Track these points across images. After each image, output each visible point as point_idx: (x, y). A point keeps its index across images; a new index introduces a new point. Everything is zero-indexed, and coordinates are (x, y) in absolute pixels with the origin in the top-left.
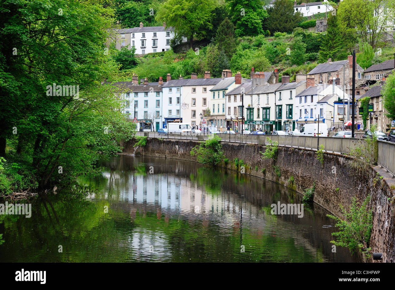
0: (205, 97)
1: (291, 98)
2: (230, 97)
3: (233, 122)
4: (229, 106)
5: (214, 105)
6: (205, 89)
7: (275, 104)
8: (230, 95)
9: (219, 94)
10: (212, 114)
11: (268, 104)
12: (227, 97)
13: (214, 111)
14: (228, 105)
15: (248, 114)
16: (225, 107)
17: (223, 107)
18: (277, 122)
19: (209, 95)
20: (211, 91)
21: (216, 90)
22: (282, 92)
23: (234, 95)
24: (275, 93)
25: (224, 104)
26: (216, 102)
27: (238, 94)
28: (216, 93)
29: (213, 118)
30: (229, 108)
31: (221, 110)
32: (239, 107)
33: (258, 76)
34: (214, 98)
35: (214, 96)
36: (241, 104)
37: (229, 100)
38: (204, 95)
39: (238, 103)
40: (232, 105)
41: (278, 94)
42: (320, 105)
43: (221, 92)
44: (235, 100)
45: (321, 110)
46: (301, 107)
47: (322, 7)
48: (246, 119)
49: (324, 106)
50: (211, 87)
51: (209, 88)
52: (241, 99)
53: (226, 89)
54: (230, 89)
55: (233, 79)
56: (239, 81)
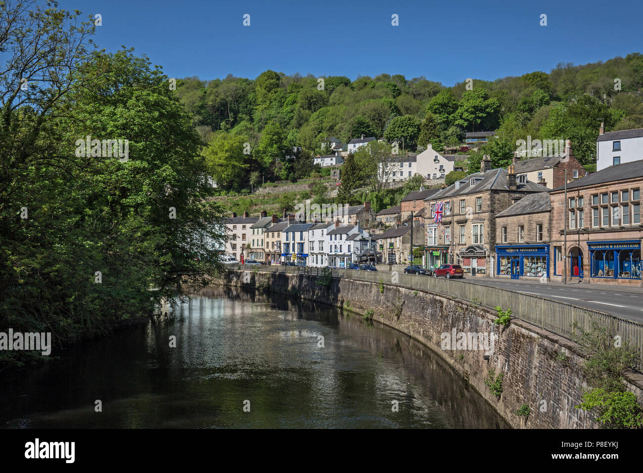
0: (244, 233)
1: (323, 236)
2: (269, 233)
3: (271, 254)
5: (254, 240)
6: (244, 227)
7: (309, 240)
9: (258, 231)
10: (251, 247)
11: (302, 240)
12: (266, 234)
13: (253, 245)
14: (267, 240)
15: (285, 248)
16: (264, 242)
17: (262, 242)
19: (248, 231)
20: (251, 228)
21: (256, 228)
22: (314, 230)
23: (272, 232)
24: (308, 231)
25: (262, 240)
26: (256, 237)
27: (276, 231)
28: (256, 230)
29: (253, 250)
30: (268, 243)
31: (260, 243)
32: (276, 242)
33: (293, 217)
34: (254, 234)
35: (254, 232)
36: (278, 239)
37: (268, 236)
38: (244, 232)
39: (276, 239)
40: (270, 240)
41: (311, 231)
42: (348, 243)
43: (260, 230)
44: (273, 236)
45: (349, 246)
46: (331, 243)
47: (334, 159)
48: (282, 253)
49: (352, 243)
50: (250, 225)
51: (249, 226)
52: (278, 235)
53: (265, 227)
54: (268, 227)
55: (270, 219)
56: (275, 220)
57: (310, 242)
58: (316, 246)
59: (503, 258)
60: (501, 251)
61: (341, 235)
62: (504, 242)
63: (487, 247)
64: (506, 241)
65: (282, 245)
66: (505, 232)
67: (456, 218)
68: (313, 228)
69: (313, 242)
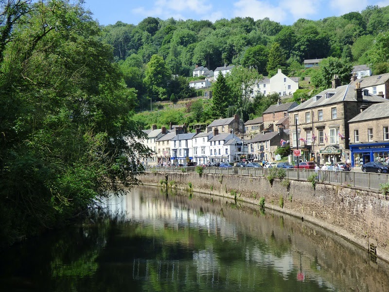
1: (204, 142)
2: (160, 142)
3: (162, 158)
4: (159, 148)
7: (192, 146)
11: (187, 146)
15: (173, 153)
18: (194, 158)
22: (197, 138)
24: (192, 139)
32: (166, 148)
33: (179, 129)
36: (168, 146)
39: (166, 146)
40: (161, 147)
41: (194, 139)
42: (226, 147)
44: (163, 144)
45: (226, 149)
46: (212, 148)
47: (204, 83)
48: (172, 157)
49: (229, 147)
52: (168, 143)
53: (157, 137)
54: (159, 137)
55: (161, 130)
56: (165, 132)
58: (199, 150)
59: (356, 154)
60: (354, 148)
61: (219, 141)
62: (356, 142)
63: (342, 146)
64: (358, 140)
65: (171, 151)
66: (357, 134)
67: (316, 125)
68: (195, 137)
69: (197, 148)
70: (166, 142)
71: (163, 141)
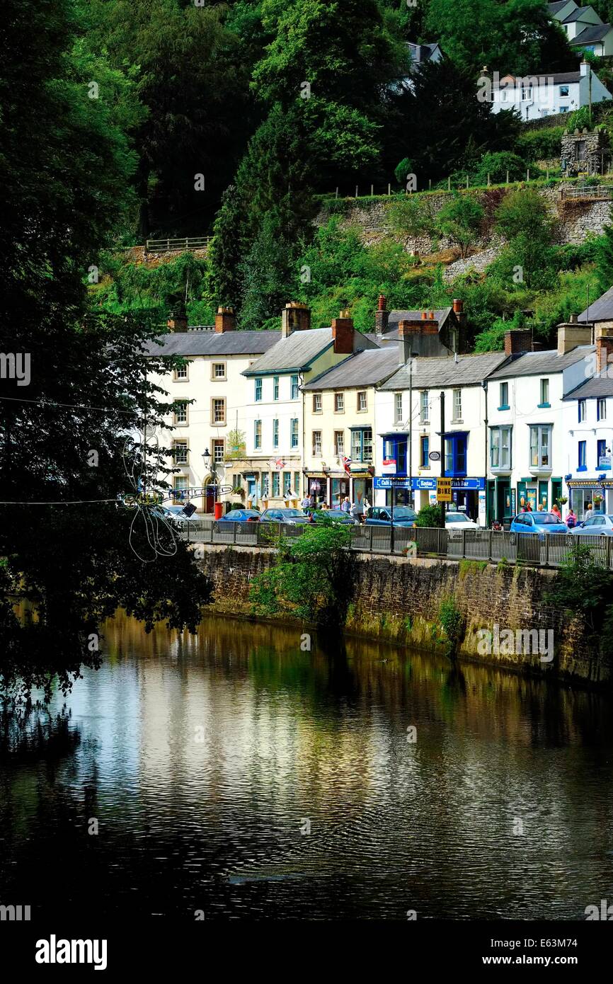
0: (218, 395)
1: (544, 404)
2: (320, 396)
3: (331, 479)
4: (317, 428)
5: (259, 423)
6: (219, 370)
7: (486, 421)
8: (321, 390)
9: (277, 388)
10: (250, 451)
11: (460, 422)
12: (310, 396)
13: (257, 444)
14: (313, 422)
15: (388, 453)
16: (300, 432)
17: (294, 429)
18: (492, 483)
19: (236, 387)
20: (249, 375)
21: (267, 374)
22: (511, 382)
23: (335, 389)
24: (485, 385)
25: (295, 421)
26: (267, 412)
27: (348, 388)
28: (268, 383)
29: (255, 467)
30: (317, 434)
31: (285, 437)
32: (352, 429)
33: (419, 328)
34: (258, 396)
35: (259, 391)
36: (361, 421)
37: (316, 406)
38: (219, 390)
39: (351, 417)
40: (328, 420)
41: (494, 387)
43: (285, 382)
44: (338, 406)
46: (584, 432)
48: (379, 472)
50: (243, 364)
51: (236, 366)
52: (361, 404)
53: (305, 369)
54: (317, 369)
55: (326, 335)
56: (346, 342)
57: (493, 428)
58: (520, 444)
65: (377, 443)
68: (497, 375)
69: (508, 429)
70: (350, 397)
71: (338, 390)
